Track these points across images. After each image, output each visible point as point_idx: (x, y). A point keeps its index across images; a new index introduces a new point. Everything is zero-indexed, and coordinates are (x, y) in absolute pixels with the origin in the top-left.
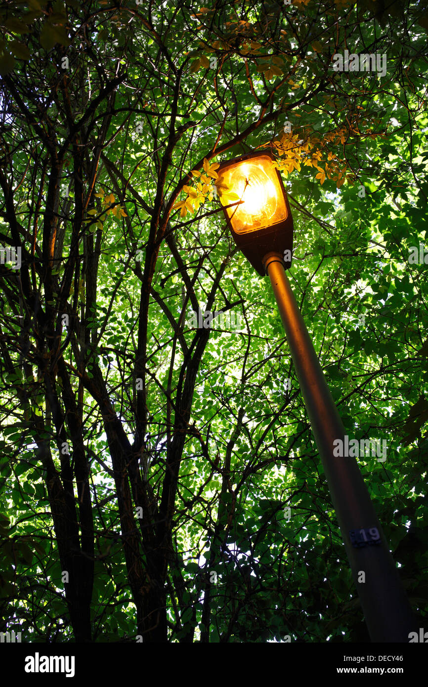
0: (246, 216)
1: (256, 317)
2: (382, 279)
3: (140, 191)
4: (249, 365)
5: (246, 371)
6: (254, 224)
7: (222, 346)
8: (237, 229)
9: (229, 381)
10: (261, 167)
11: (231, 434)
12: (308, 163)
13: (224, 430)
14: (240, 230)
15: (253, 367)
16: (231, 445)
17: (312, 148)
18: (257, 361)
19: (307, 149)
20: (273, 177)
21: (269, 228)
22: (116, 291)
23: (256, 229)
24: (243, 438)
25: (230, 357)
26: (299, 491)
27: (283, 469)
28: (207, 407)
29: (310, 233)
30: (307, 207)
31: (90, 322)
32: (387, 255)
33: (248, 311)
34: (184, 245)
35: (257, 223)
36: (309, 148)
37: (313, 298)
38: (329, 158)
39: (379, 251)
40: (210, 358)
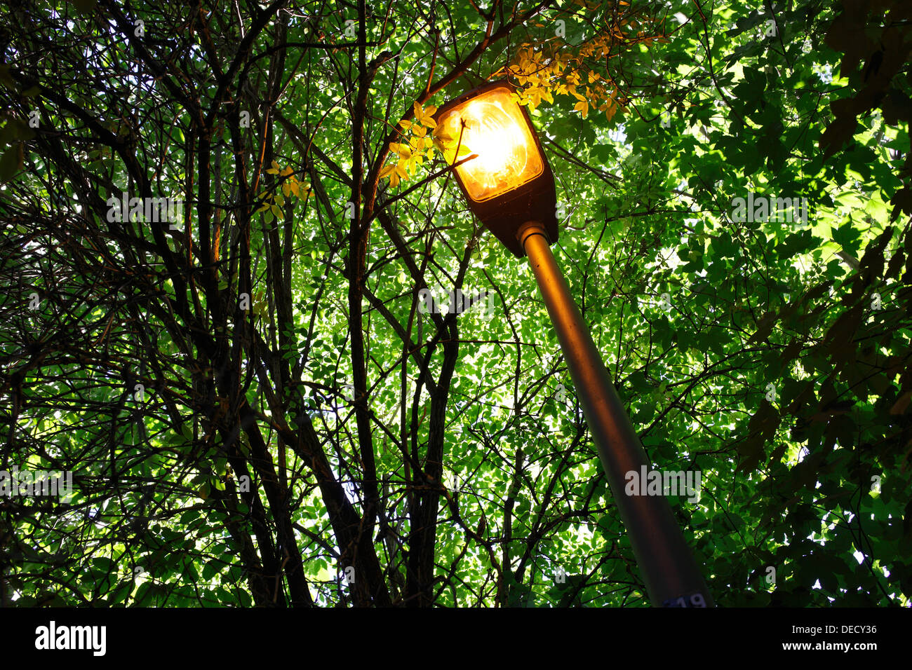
0: (486, 176)
1: (526, 318)
2: (692, 242)
3: (343, 162)
4: (523, 386)
5: (520, 395)
6: (499, 186)
7: (484, 365)
8: (475, 196)
9: (497, 413)
10: (498, 104)
11: (507, 488)
12: (562, 90)
13: (498, 484)
14: (479, 197)
15: (528, 389)
16: (509, 504)
17: (564, 68)
18: (534, 381)
19: (557, 71)
20: (517, 116)
21: (521, 189)
22: (317, 303)
23: (502, 191)
24: (525, 492)
25: (496, 379)
26: (609, 556)
27: (584, 528)
28: (469, 453)
29: (589, 191)
30: (579, 154)
31: (287, 351)
32: (696, 208)
33: (512, 311)
34: (412, 228)
35: (503, 184)
36: (561, 69)
37: (603, 282)
38: (591, 80)
39: (684, 203)
40: (467, 385)
